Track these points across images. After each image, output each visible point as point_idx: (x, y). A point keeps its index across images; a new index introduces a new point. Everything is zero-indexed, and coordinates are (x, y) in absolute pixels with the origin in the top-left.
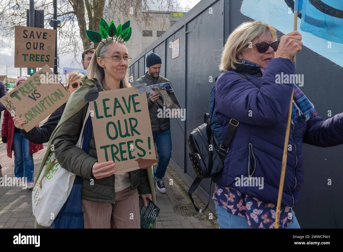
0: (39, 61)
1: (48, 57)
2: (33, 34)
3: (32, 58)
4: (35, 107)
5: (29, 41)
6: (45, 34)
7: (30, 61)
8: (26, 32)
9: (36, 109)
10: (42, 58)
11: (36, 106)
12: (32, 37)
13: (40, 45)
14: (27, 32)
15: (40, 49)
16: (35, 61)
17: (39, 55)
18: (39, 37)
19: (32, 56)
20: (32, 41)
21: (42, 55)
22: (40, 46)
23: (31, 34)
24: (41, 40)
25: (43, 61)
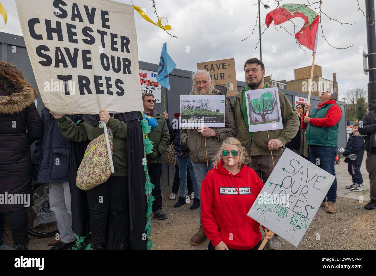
2: (213, 67)
6: (224, 65)
8: (206, 67)
12: (212, 70)
13: (221, 75)
14: (208, 66)
15: (221, 79)
18: (218, 69)
20: (213, 73)
23: (211, 67)
24: (221, 71)
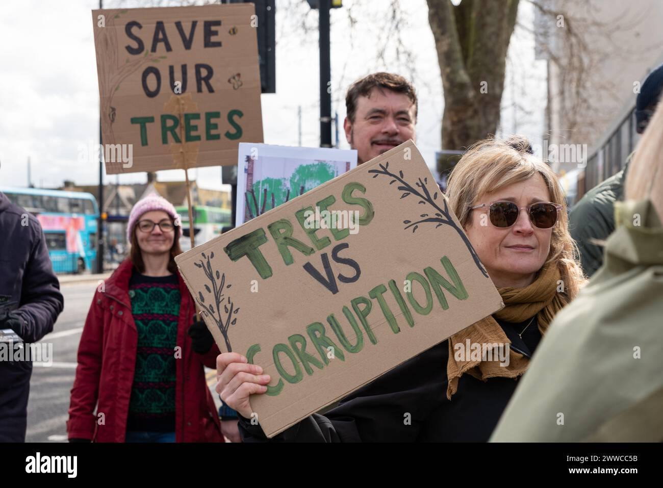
0: (198, 138)
1: (236, 118)
2: (165, 34)
3: (172, 129)
4: (327, 325)
5: (151, 64)
6: (213, 29)
7: (165, 141)
8: (134, 30)
9: (330, 334)
10: (209, 126)
11: (332, 320)
12: (161, 46)
13: (198, 73)
14: (140, 27)
15: (200, 90)
16: (183, 140)
17: (197, 116)
18: (188, 44)
19: (170, 123)
20: (162, 60)
21: (210, 115)
22: (199, 79)
23: (156, 34)
24: (199, 53)
25: (217, 137)
